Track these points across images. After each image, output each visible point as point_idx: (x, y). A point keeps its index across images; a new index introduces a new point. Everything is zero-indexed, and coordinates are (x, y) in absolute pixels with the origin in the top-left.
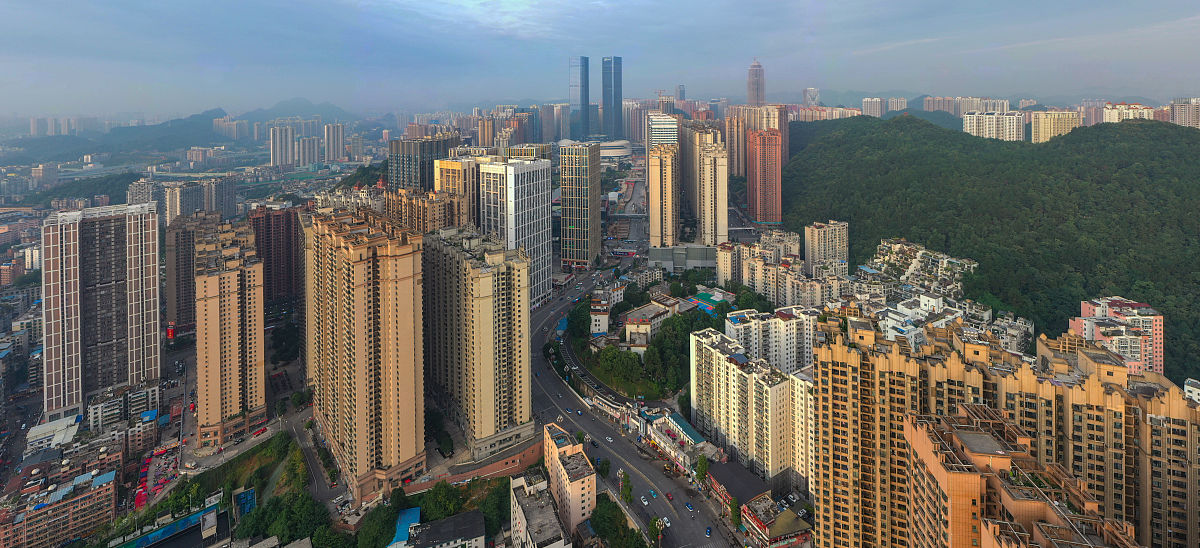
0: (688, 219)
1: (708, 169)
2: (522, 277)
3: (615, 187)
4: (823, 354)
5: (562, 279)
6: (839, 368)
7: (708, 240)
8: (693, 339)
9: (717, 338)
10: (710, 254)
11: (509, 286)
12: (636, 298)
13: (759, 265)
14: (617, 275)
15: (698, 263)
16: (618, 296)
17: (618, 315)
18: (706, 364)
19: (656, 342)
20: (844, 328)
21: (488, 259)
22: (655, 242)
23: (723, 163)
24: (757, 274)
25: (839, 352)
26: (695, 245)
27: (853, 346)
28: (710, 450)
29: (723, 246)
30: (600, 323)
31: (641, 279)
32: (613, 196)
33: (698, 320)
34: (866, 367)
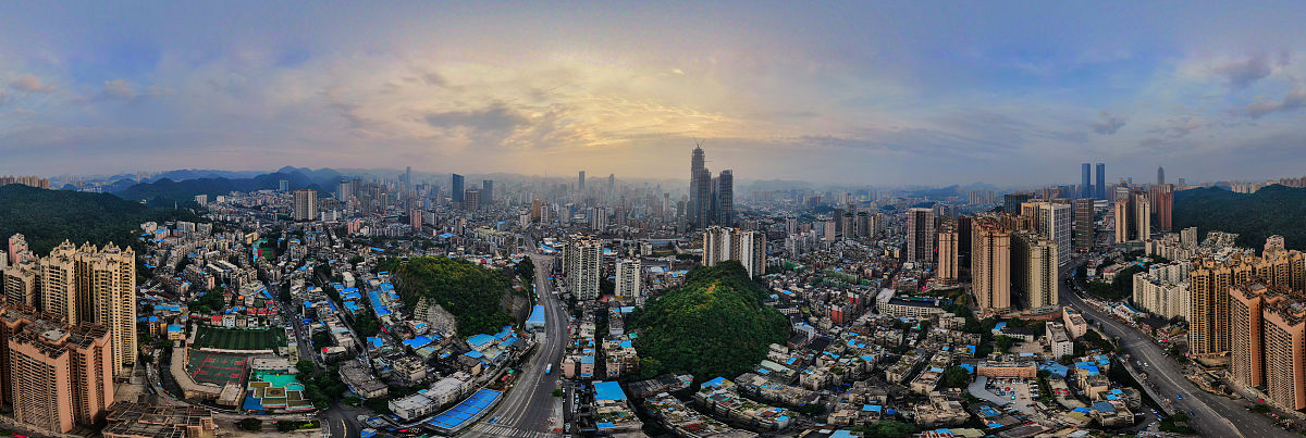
0: (1132, 231)
1: (1142, 209)
2: (1054, 252)
3: (1102, 219)
4: (1194, 274)
5: (1075, 255)
6: (1200, 278)
7: (1142, 239)
8: (1135, 276)
9: (1145, 275)
10: (1143, 244)
11: (1048, 255)
12: (1108, 262)
13: (1163, 247)
14: (1101, 253)
15: (1137, 248)
16: (1101, 262)
17: (1100, 269)
18: (1141, 285)
19: (1117, 279)
20: (1201, 263)
21: (1039, 243)
22: (1118, 240)
23: (1148, 206)
24: (1162, 251)
25: (1201, 272)
26: (1136, 241)
27: (1206, 268)
28: (1142, 315)
29: (1148, 241)
30: (1091, 272)
31: (1111, 256)
32: (1100, 223)
33: (1137, 270)
34: (1211, 274)
